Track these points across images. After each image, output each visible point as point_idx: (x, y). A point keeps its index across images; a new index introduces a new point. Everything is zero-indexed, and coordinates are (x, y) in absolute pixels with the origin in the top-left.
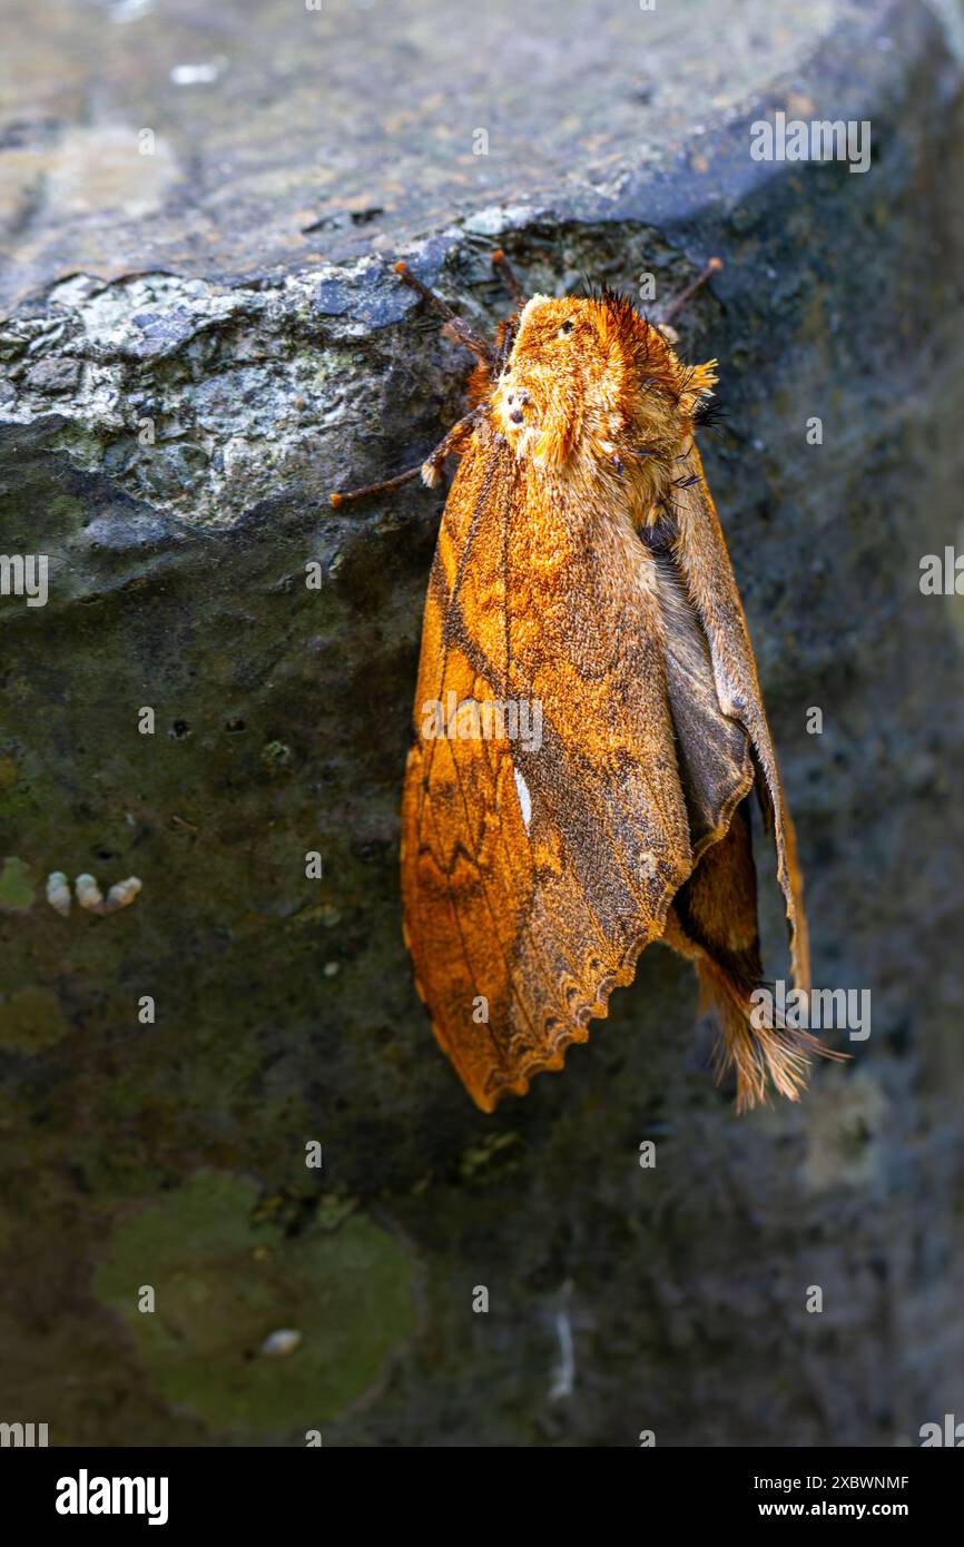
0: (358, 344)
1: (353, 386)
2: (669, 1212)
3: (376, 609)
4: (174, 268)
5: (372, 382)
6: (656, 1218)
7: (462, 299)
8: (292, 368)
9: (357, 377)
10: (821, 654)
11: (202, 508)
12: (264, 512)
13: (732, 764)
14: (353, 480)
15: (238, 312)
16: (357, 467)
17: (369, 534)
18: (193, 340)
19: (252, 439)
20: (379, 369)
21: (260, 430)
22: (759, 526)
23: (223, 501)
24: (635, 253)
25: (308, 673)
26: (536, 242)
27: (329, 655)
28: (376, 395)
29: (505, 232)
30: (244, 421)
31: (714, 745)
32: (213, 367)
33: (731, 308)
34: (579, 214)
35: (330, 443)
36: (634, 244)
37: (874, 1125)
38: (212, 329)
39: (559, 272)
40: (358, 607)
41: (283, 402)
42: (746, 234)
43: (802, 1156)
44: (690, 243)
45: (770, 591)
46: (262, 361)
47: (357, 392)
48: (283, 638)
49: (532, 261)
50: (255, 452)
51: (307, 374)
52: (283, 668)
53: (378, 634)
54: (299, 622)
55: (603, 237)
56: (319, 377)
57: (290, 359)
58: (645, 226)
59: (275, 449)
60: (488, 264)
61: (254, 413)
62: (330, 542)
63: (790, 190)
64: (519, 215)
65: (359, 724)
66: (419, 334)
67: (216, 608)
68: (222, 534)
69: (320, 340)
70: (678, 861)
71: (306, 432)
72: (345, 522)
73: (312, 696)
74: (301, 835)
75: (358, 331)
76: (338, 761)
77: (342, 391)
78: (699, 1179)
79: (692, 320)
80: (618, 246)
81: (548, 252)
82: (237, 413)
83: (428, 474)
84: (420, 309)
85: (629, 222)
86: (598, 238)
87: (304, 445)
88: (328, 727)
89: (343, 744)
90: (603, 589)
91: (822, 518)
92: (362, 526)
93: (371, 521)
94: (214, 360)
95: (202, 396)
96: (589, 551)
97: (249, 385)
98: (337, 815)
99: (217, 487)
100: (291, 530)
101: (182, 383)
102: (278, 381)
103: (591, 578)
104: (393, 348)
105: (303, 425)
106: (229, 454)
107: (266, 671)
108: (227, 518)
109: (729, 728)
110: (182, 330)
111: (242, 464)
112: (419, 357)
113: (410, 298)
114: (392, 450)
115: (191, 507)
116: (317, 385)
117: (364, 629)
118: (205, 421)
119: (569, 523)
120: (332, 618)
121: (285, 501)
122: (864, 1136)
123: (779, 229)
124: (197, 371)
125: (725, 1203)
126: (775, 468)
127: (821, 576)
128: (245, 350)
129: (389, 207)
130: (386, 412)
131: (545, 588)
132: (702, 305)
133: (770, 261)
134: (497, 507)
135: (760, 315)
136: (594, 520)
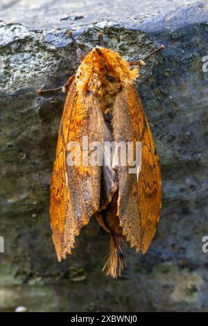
0: (53, 51)
1: (50, 62)
2: (128, 299)
3: (50, 122)
4: (23, 24)
5: (55, 62)
6: (124, 299)
7: (86, 44)
8: (37, 55)
9: (52, 60)
10: (188, 157)
11: (7, 87)
12: (22, 91)
13: (113, 182)
14: (46, 87)
15: (27, 37)
16: (48, 84)
17: (48, 102)
18: (13, 42)
19: (22, 72)
20: (58, 59)
21: (25, 69)
22: (169, 119)
23: (12, 87)
24: (140, 39)
25: (30, 136)
26: (113, 32)
27: (36, 132)
28: (56, 66)
29: (105, 28)
30: (21, 66)
31: (109, 176)
32: (18, 50)
33: (166, 59)
34: (126, 27)
35: (41, 76)
36: (140, 37)
37: (198, 287)
38: (19, 41)
39: (119, 41)
40: (44, 121)
41: (32, 63)
42: (177, 40)
43: (172, 292)
44: (157, 39)
45: (170, 138)
46: (30, 51)
47: (51, 64)
48: (24, 126)
49: (112, 37)
50: (22, 75)
51: (40, 57)
52: (24, 133)
53: (50, 130)
54: (29, 122)
55: (132, 34)
56: (43, 58)
57: (37, 52)
58: (144, 33)
59: (27, 75)
60: (97, 36)
61: (24, 65)
62: (38, 102)
63: (195, 30)
64: (110, 24)
65: (43, 152)
66: (71, 51)
67: (7, 115)
68: (10, 95)
69: (44, 48)
70: (95, 205)
71: (36, 72)
72: (42, 98)
73: (31, 143)
74: (27, 179)
75: (53, 48)
76: (37, 161)
77: (47, 63)
78: (138, 292)
79: (153, 60)
80: (136, 37)
81: (116, 35)
82: (20, 64)
83: (64, 89)
84: (72, 44)
85: (139, 31)
86: (130, 34)
87: (35, 75)
88: (36, 152)
89: (39, 157)
90: (90, 128)
91: (191, 121)
92: (46, 99)
93: (50, 99)
94: (18, 49)
95: (13, 58)
96: (89, 117)
97: (25, 57)
98: (37, 175)
99: (11, 83)
100: (28, 97)
101: (9, 53)
102: (33, 57)
103: (88, 124)
104: (62, 54)
105: (36, 70)
106: (16, 74)
107: (19, 134)
108: (12, 92)
109: (114, 172)
110: (10, 40)
111: (18, 78)
112: (69, 58)
113: (70, 41)
114: (58, 81)
115: (4, 86)
116: (42, 60)
117: (46, 127)
118: (12, 65)
119: (85, 108)
120: (37, 123)
121: (27, 90)
122: (194, 290)
123: (188, 40)
124: (13, 51)
125: (145, 299)
126: (176, 105)
127: (189, 136)
128: (27, 48)
129: (85, 17)
130: (57, 71)
131: (78, 124)
132: (157, 57)
133: (183, 48)
134: (72, 101)
135: (177, 63)
136: (90, 109)
